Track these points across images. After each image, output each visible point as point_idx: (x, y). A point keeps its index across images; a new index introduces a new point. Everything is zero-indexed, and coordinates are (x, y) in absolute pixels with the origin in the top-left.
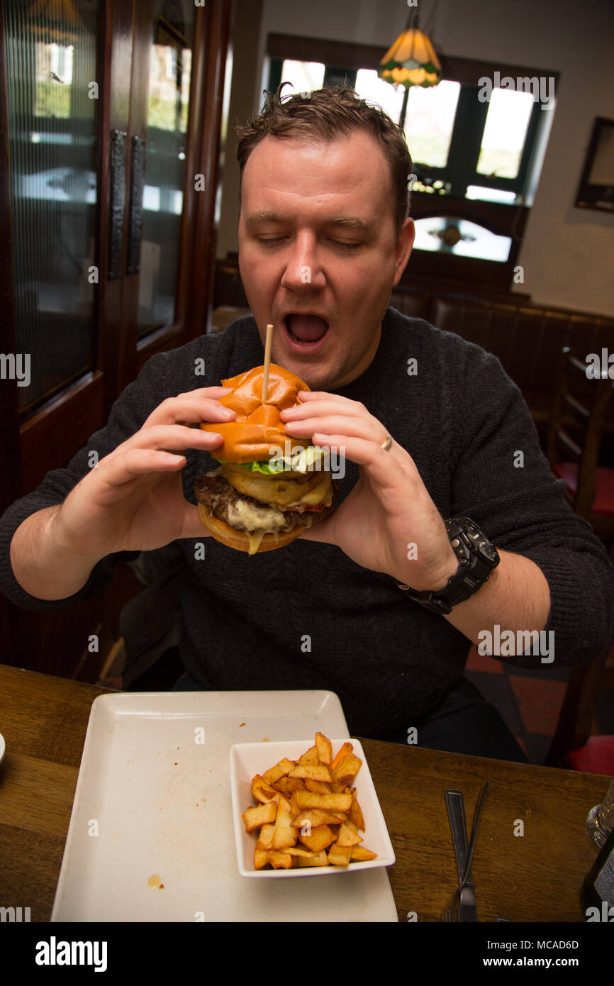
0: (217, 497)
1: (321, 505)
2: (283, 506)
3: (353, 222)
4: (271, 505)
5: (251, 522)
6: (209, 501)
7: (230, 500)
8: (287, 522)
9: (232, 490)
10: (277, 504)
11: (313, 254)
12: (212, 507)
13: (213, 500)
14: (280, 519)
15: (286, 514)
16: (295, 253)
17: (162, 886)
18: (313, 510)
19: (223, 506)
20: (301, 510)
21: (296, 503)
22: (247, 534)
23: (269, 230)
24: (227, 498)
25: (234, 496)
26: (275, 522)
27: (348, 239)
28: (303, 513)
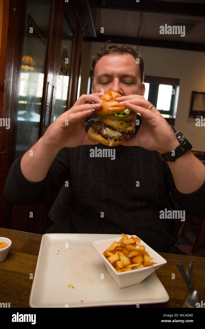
0: (99, 127)
1: (132, 131)
2: (121, 130)
3: (130, 75)
4: (117, 130)
5: (111, 134)
6: (97, 127)
7: (104, 127)
8: (122, 135)
9: (104, 124)
10: (119, 129)
11: (119, 84)
12: (97, 130)
13: (98, 128)
14: (120, 134)
15: (122, 133)
16: (114, 84)
17: (73, 287)
18: (130, 132)
19: (101, 130)
20: (127, 132)
21: (125, 129)
22: (109, 139)
23: (105, 80)
24: (103, 127)
25: (105, 126)
26: (118, 135)
27: (129, 81)
28: (127, 133)
